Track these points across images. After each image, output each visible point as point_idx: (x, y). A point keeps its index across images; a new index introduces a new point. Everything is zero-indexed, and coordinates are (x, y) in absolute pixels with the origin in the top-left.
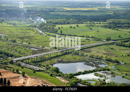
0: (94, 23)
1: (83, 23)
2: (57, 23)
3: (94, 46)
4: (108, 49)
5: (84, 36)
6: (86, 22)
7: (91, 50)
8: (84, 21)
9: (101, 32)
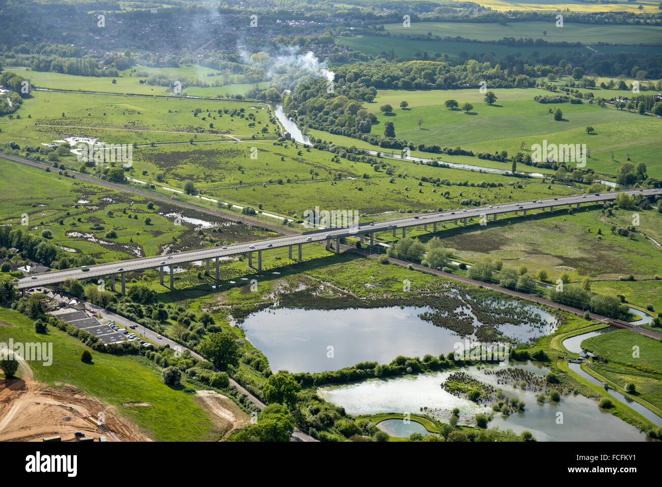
0: (592, 85)
1: (532, 85)
2: (389, 84)
3: (534, 212)
4: (607, 232)
5: (505, 154)
6: (552, 79)
7: (508, 235)
8: (544, 74)
9: (609, 135)
